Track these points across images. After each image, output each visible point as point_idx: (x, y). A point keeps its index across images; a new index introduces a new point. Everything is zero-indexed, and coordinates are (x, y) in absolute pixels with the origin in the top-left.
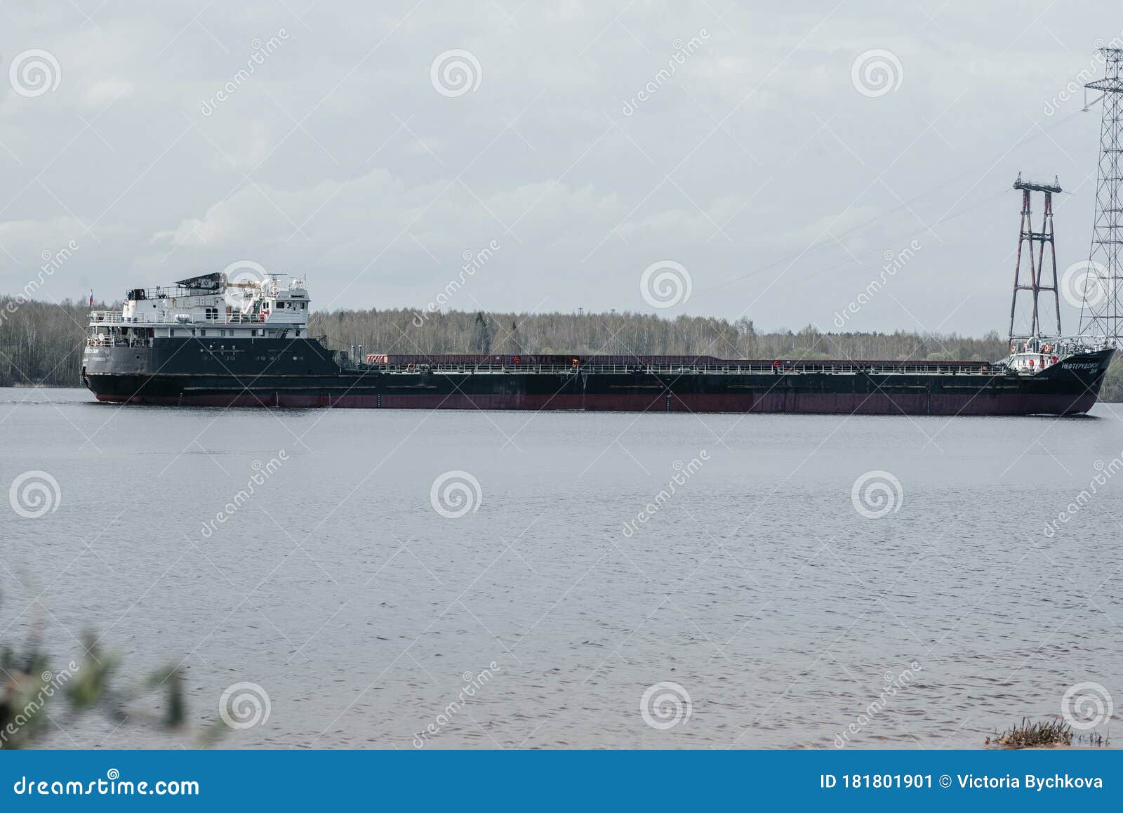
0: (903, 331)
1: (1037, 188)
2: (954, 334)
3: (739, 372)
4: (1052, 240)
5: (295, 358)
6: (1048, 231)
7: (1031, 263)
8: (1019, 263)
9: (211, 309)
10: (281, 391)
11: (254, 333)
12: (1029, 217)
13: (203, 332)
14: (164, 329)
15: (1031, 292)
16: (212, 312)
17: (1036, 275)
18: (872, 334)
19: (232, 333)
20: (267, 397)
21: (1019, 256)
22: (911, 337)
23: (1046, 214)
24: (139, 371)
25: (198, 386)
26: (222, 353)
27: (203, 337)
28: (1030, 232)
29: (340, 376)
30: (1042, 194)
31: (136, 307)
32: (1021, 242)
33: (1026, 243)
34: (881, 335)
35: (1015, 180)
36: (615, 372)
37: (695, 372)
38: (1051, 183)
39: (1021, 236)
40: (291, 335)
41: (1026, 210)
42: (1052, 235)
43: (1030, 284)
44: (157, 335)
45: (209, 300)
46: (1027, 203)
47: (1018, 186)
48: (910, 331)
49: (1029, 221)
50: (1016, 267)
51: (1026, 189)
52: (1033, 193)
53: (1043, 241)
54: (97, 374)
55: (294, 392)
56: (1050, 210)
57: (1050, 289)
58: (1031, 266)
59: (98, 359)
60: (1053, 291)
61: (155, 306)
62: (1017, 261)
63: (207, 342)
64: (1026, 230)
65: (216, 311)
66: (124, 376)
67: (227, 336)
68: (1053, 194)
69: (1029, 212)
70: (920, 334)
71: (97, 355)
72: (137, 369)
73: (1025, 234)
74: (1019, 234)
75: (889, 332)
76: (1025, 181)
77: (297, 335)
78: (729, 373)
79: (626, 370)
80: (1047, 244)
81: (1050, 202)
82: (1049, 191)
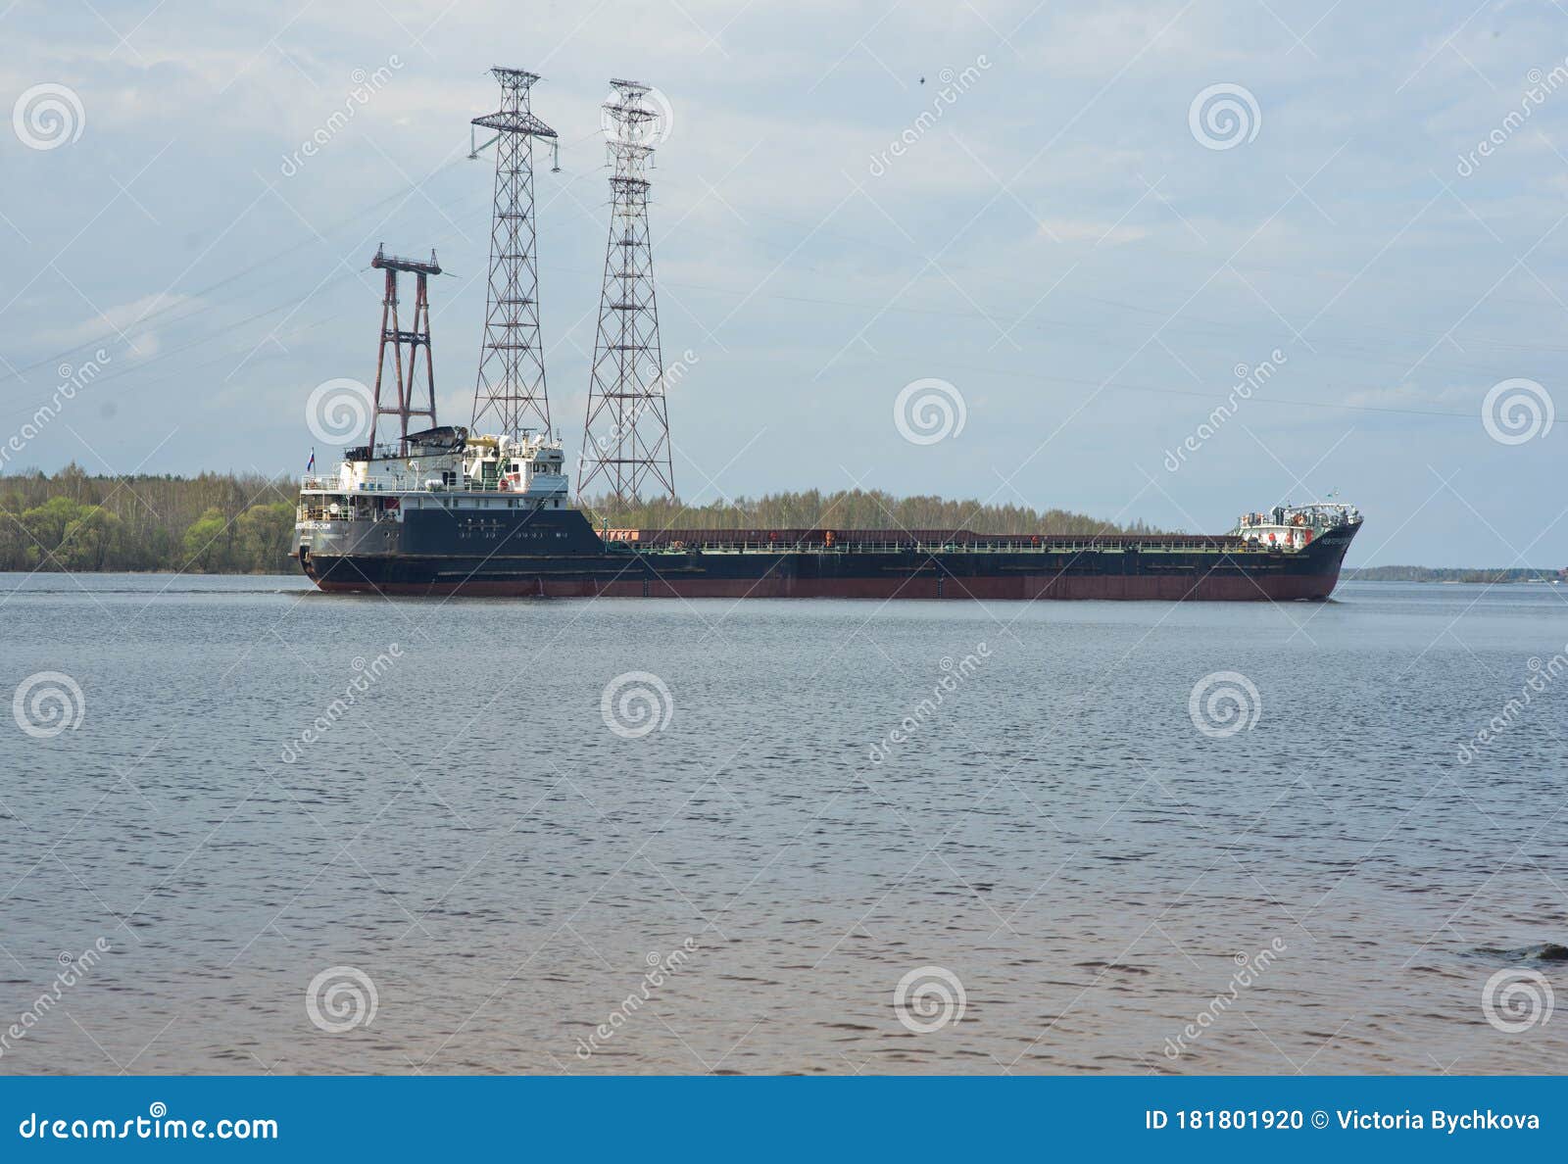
0: (213, 473)
1: (407, 267)
2: (288, 477)
3: (1009, 550)
4: (427, 342)
5: (558, 535)
6: (421, 330)
7: (397, 375)
8: (380, 375)
9: (448, 472)
10: (544, 577)
11: (446, 503)
12: (394, 308)
13: (456, 503)
14: (409, 497)
15: (398, 418)
16: (449, 477)
17: (405, 393)
18: (164, 477)
19: (487, 505)
20: (527, 584)
21: (381, 365)
22: (223, 482)
23: (419, 305)
24: (387, 553)
25: (454, 570)
26: (482, 529)
27: (456, 508)
28: (396, 330)
29: (607, 557)
30: (413, 276)
31: (368, 471)
32: (383, 345)
33: (390, 346)
34: (178, 479)
35: (375, 253)
36: (885, 551)
37: (964, 550)
38: (426, 259)
39: (383, 336)
40: (549, 506)
41: (391, 299)
42: (427, 334)
43: (395, 404)
44: (403, 506)
45: (444, 461)
46: (392, 289)
47: (379, 262)
48: (222, 471)
49: (395, 318)
50: (375, 381)
51: (391, 268)
52: (401, 275)
53: (415, 343)
54: (331, 555)
55: (558, 577)
56: (425, 298)
57: (425, 413)
58: (398, 380)
59: (331, 536)
60: (429, 418)
61: (388, 469)
62: (377, 372)
63: (463, 514)
64: (390, 327)
65: (453, 475)
66: (370, 559)
67: (482, 507)
68: (430, 277)
69: (394, 303)
70: (238, 477)
71: (328, 532)
72: (386, 549)
73: (390, 334)
74: (380, 332)
75: (192, 474)
76: (389, 254)
77: (556, 505)
78: (998, 551)
79: (897, 548)
80: (421, 348)
81: (425, 287)
82: (423, 271)
